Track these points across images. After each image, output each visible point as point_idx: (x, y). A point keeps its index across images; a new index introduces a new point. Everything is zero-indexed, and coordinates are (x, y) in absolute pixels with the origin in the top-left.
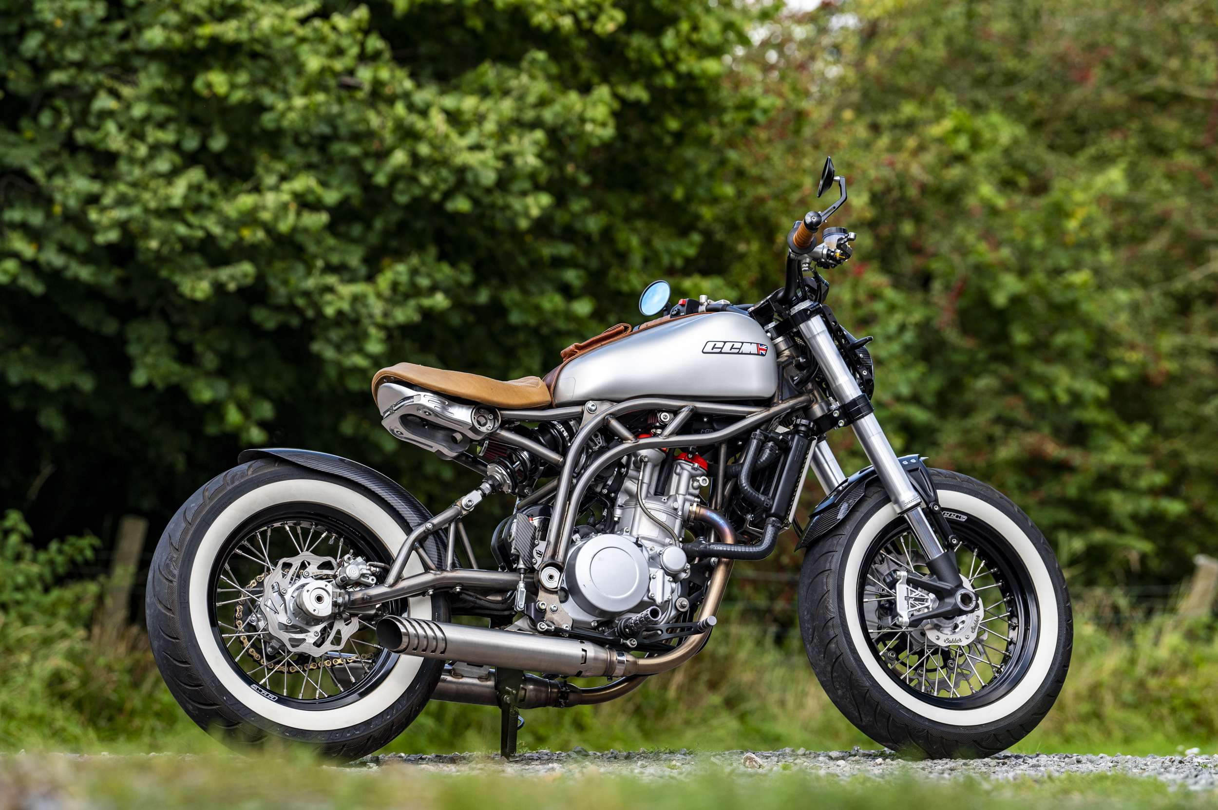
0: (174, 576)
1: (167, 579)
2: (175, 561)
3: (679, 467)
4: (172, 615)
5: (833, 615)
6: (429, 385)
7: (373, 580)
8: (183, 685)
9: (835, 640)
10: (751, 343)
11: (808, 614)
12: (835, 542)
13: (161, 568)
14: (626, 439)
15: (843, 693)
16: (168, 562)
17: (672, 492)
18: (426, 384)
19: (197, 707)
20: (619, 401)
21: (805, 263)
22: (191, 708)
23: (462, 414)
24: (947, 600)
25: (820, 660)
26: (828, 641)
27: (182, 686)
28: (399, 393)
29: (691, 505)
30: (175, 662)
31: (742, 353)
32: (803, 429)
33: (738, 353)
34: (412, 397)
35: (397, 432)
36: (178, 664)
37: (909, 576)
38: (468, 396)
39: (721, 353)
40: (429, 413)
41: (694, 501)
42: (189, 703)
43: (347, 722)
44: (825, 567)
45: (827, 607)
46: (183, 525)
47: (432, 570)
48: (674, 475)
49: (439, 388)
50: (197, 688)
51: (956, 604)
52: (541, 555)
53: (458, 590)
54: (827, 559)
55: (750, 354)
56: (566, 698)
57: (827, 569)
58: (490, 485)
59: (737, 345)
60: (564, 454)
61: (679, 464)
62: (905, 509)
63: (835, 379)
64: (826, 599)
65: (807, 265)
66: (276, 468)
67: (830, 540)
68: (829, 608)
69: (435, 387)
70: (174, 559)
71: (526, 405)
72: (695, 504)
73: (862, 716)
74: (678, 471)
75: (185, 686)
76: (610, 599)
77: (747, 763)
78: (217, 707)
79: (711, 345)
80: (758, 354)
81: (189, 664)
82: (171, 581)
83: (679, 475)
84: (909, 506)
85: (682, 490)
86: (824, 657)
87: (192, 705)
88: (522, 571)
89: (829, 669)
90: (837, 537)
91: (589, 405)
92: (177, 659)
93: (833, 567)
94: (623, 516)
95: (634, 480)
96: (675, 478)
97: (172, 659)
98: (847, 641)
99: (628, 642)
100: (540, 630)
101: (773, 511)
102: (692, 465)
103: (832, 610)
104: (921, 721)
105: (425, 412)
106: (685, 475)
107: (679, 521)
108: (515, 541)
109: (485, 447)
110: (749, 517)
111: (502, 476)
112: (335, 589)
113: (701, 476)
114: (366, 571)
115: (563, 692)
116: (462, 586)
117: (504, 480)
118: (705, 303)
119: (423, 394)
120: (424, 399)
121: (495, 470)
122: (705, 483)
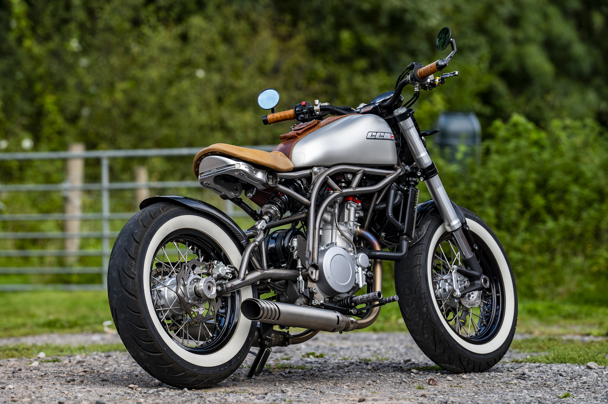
0: (135, 275)
1: (129, 276)
2: (134, 266)
3: (349, 205)
4: (135, 299)
5: (424, 291)
6: (247, 158)
7: (230, 276)
8: (141, 341)
9: (426, 305)
10: (388, 133)
11: (408, 290)
12: (420, 248)
13: (125, 270)
14: (336, 190)
15: (428, 336)
16: (129, 266)
17: (346, 220)
18: (245, 158)
19: (148, 354)
20: (329, 167)
21: (416, 87)
22: (143, 354)
23: (260, 175)
24: (476, 282)
25: (416, 317)
26: (422, 306)
27: (140, 341)
28: (224, 162)
29: (357, 228)
30: (137, 327)
31: (385, 139)
32: (412, 183)
33: (383, 139)
34: (234, 165)
35: (206, 184)
36: (139, 328)
37: (459, 268)
38: (269, 165)
39: (375, 139)
40: (243, 175)
41: (358, 225)
42: (143, 352)
43: (221, 361)
44: (417, 263)
45: (420, 286)
46: (135, 243)
47: (259, 269)
48: (346, 209)
49: (253, 160)
50: (150, 343)
51: (481, 284)
52: (308, 260)
53: (269, 281)
54: (418, 259)
55: (388, 139)
56: (288, 341)
57: (418, 264)
58: (269, 217)
59: (382, 134)
60: (309, 199)
61: (349, 203)
62: (454, 230)
63: (418, 154)
64: (419, 281)
65: (418, 88)
66: (174, 209)
67: (417, 247)
68: (422, 287)
69: (251, 159)
70: (133, 264)
71: (287, 170)
72: (358, 227)
73: (437, 349)
74: (348, 207)
75: (143, 342)
76: (341, 285)
77: (431, 382)
78: (161, 354)
79: (370, 134)
80: (391, 140)
81: (146, 329)
82: (133, 278)
83: (349, 210)
84: (457, 228)
85: (352, 218)
86: (419, 315)
87: (144, 353)
88: (300, 269)
89: (421, 322)
90: (421, 245)
91: (315, 169)
92: (139, 325)
93: (421, 263)
94: (324, 234)
95: (329, 213)
96: (346, 212)
97: (135, 325)
98: (432, 306)
99: (352, 311)
101: (405, 232)
102: (357, 204)
103: (423, 288)
104: (466, 352)
105: (240, 174)
106: (352, 210)
107: (352, 237)
108: (296, 252)
109: (254, 194)
110: (383, 234)
111: (275, 211)
112: (216, 281)
113: (360, 210)
114: (228, 271)
115: (287, 337)
116: (271, 278)
117: (276, 214)
118: (319, 105)
119: (241, 163)
120: (243, 166)
121: (270, 208)
122: (362, 214)
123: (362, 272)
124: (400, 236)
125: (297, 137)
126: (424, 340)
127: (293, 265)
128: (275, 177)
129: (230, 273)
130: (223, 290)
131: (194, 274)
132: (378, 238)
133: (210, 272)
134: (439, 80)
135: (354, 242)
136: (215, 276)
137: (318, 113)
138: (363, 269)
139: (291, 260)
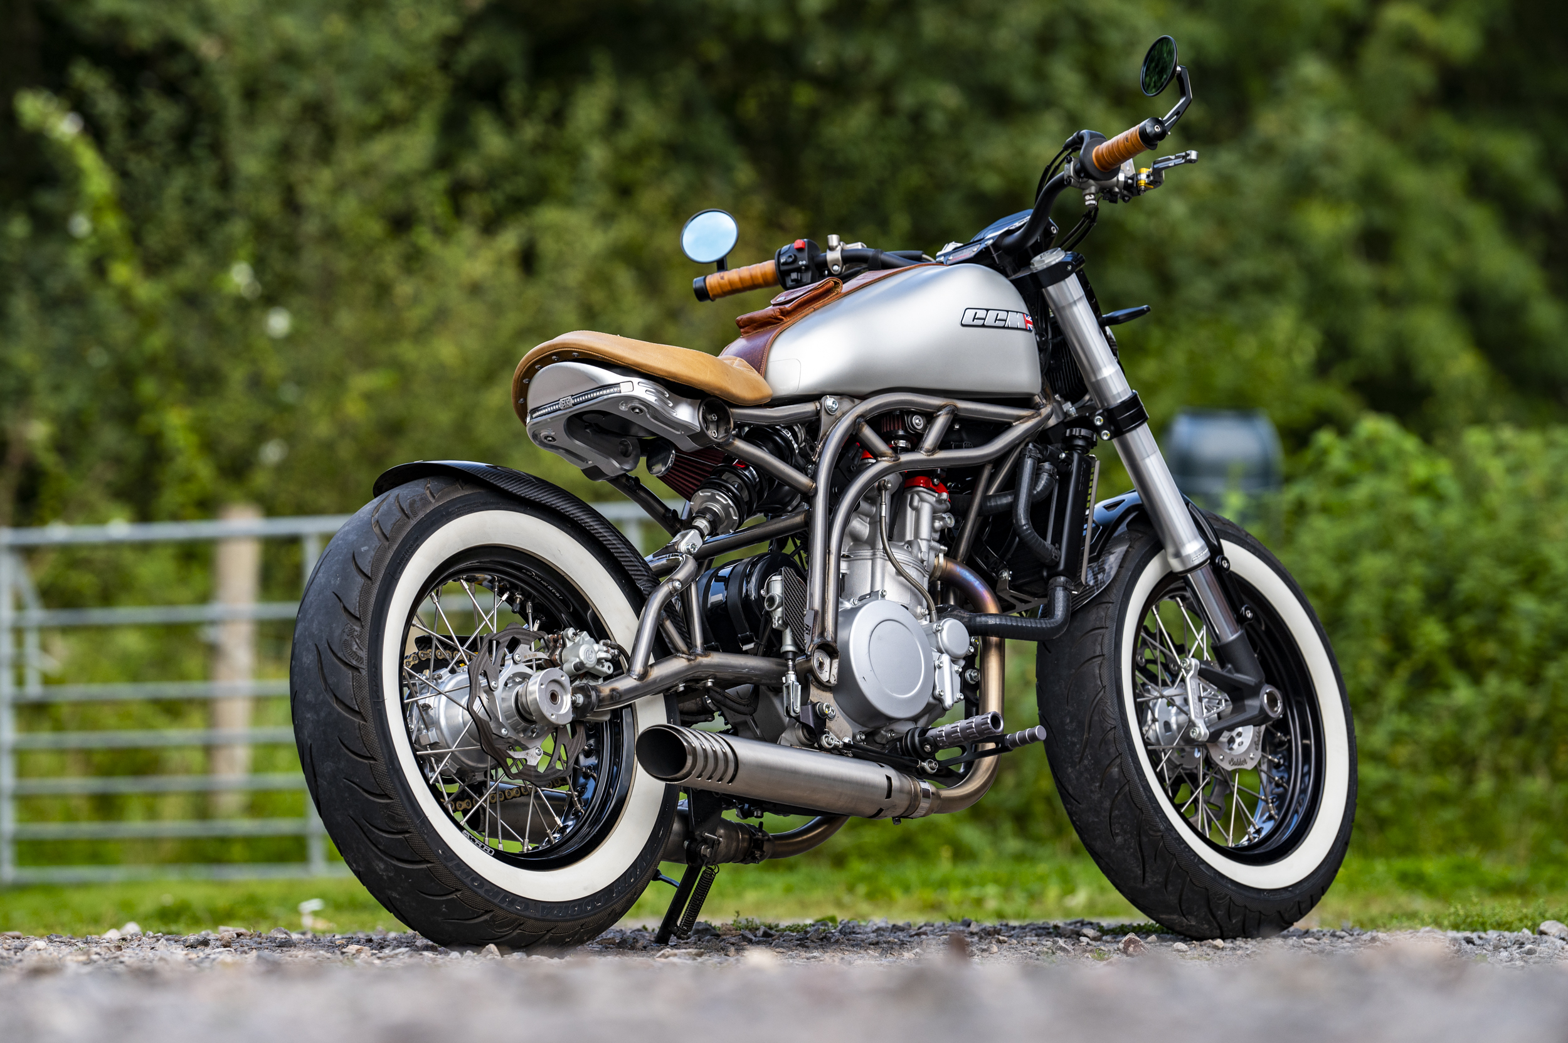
0: (359, 659)
1: (346, 664)
2: (359, 637)
3: (916, 498)
4: (362, 722)
5: (1113, 722)
6: (651, 367)
7: (609, 668)
8: (377, 831)
9: (1118, 761)
10: (1017, 312)
11: (1071, 722)
12: (1103, 614)
13: (334, 648)
14: (883, 455)
15: (1125, 840)
16: (345, 637)
17: (909, 537)
18: (646, 365)
19: (395, 866)
20: (863, 397)
21: (1090, 194)
22: (382, 866)
23: (685, 413)
24: (1248, 702)
25: (1092, 792)
26: (1108, 762)
27: (374, 833)
28: (591, 378)
29: (937, 556)
30: (367, 795)
31: (1008, 328)
32: (1080, 442)
33: (1004, 327)
34: (617, 385)
35: (546, 438)
36: (371, 798)
37: (1203, 666)
38: (707, 385)
39: (983, 326)
40: (641, 410)
41: (941, 550)
42: (381, 860)
43: (585, 889)
44: (1094, 652)
45: (1104, 712)
46: (360, 580)
47: (683, 653)
48: (909, 509)
49: (666, 372)
50: (400, 837)
51: (1262, 709)
52: (809, 631)
53: (710, 684)
54: (1096, 640)
55: (1017, 329)
56: (761, 849)
57: (1098, 654)
58: (709, 522)
59: (1002, 315)
60: (814, 477)
61: (918, 493)
62: (1189, 566)
64: (1101, 699)
65: (1093, 197)
66: (460, 493)
67: (1094, 611)
68: (1108, 712)
69: (661, 370)
70: (356, 633)
72: (941, 555)
73: (1147, 875)
74: (916, 503)
75: (381, 833)
76: (896, 699)
77: (1131, 949)
78: (429, 865)
79: (970, 314)
80: (1026, 330)
81: (391, 799)
82: (356, 669)
83: (917, 510)
84: (1197, 562)
85: (925, 531)
86: (1101, 787)
87: (385, 862)
88: (790, 656)
89: (1107, 804)
90: (1104, 606)
91: (829, 402)
92: (372, 791)
93: (1105, 651)
95: (864, 517)
96: (910, 514)
97: (361, 791)
98: (1134, 763)
99: (925, 765)
100: (827, 746)
101: (1062, 567)
102: (936, 495)
103: (1111, 715)
104: (1224, 882)
105: (633, 409)
106: (926, 511)
107: (926, 580)
108: (780, 609)
109: (669, 464)
110: (1006, 575)
111: (726, 508)
112: (572, 682)
113: (945, 512)
114: (603, 655)
115: (758, 839)
116: (715, 677)
117: (728, 515)
118: (839, 248)
119: (636, 380)
120: (640, 389)
121: (713, 499)
122: (951, 522)
123: (951, 666)
124: (1050, 576)
125: (782, 320)
126: (1113, 851)
127: (771, 647)
128: (723, 419)
129: (607, 660)
130: (590, 703)
131: (515, 663)
132: (992, 583)
133: (557, 657)
134: (1148, 176)
135: (929, 591)
136: (569, 666)
137: (836, 268)
138: (954, 660)
139: (767, 634)
